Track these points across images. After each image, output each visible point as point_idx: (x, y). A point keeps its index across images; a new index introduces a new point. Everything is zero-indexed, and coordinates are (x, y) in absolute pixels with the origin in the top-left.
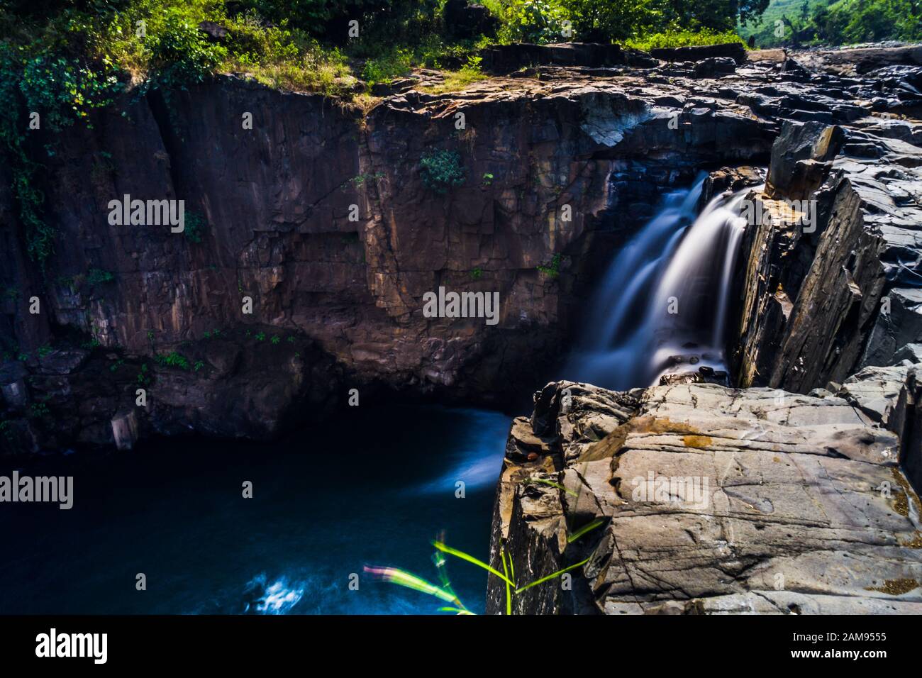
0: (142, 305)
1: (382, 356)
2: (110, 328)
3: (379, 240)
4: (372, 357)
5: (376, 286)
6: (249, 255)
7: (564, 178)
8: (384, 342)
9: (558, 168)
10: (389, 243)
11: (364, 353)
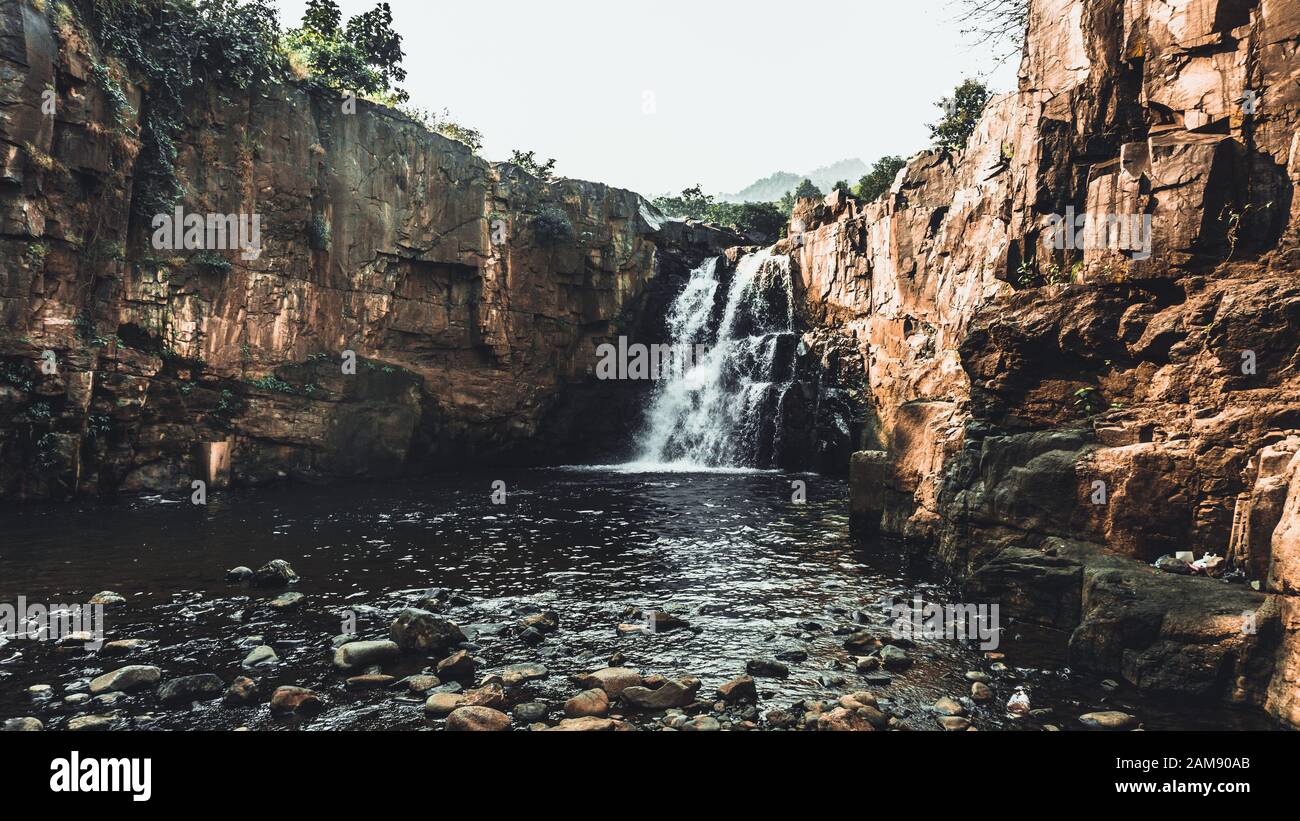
0: (241, 312)
1: (480, 399)
2: (197, 333)
3: (497, 276)
4: (471, 402)
5: (489, 322)
6: (364, 277)
7: (630, 248)
8: (484, 385)
9: (626, 240)
10: (505, 280)
11: (463, 396)
